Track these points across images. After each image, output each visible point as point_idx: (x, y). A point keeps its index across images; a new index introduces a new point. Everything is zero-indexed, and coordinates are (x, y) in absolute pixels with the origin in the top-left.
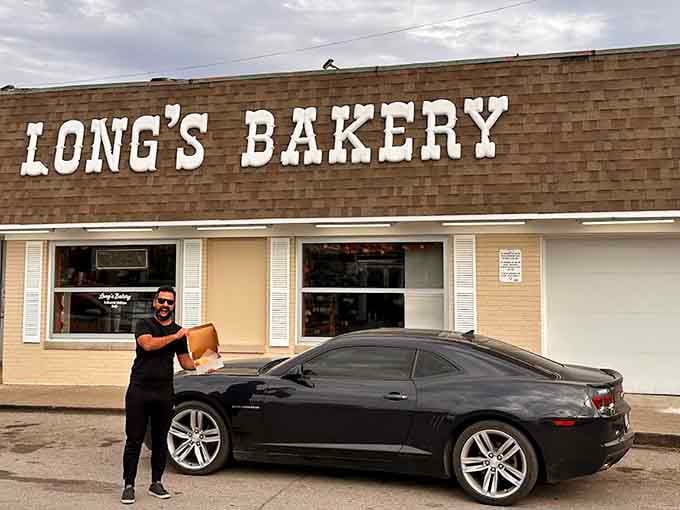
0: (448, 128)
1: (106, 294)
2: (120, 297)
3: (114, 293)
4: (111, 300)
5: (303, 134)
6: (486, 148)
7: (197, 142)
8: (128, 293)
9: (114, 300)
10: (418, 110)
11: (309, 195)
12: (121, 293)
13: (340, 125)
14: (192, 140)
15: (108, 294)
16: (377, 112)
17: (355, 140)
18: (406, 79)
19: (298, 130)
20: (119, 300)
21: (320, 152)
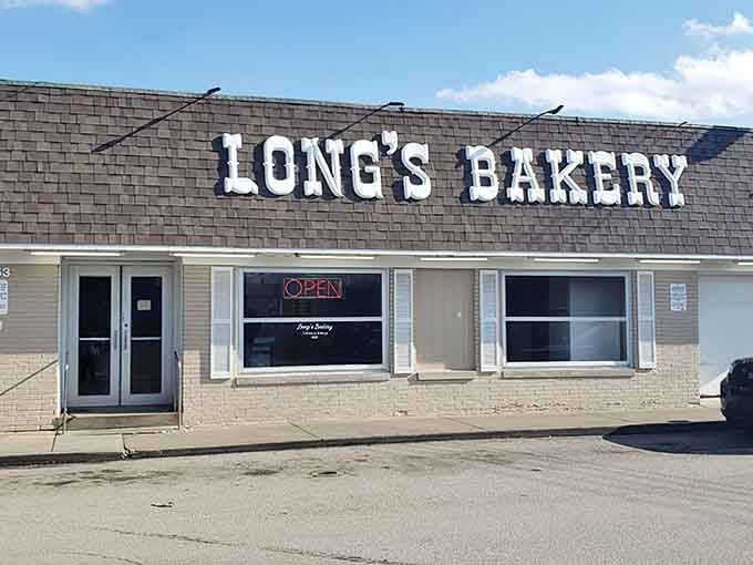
0: (646, 178)
1: (304, 324)
2: (321, 327)
3: (314, 324)
4: (310, 330)
5: (523, 173)
6: (676, 198)
7: (422, 172)
8: (330, 324)
9: (313, 331)
10: (619, 160)
11: (538, 229)
12: (321, 324)
13: (555, 167)
14: (416, 170)
15: (308, 324)
16: (586, 158)
17: (571, 182)
18: (603, 131)
19: (518, 169)
20: (320, 330)
21: (543, 191)
